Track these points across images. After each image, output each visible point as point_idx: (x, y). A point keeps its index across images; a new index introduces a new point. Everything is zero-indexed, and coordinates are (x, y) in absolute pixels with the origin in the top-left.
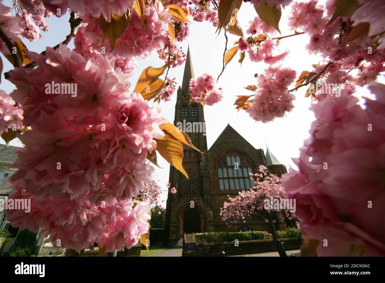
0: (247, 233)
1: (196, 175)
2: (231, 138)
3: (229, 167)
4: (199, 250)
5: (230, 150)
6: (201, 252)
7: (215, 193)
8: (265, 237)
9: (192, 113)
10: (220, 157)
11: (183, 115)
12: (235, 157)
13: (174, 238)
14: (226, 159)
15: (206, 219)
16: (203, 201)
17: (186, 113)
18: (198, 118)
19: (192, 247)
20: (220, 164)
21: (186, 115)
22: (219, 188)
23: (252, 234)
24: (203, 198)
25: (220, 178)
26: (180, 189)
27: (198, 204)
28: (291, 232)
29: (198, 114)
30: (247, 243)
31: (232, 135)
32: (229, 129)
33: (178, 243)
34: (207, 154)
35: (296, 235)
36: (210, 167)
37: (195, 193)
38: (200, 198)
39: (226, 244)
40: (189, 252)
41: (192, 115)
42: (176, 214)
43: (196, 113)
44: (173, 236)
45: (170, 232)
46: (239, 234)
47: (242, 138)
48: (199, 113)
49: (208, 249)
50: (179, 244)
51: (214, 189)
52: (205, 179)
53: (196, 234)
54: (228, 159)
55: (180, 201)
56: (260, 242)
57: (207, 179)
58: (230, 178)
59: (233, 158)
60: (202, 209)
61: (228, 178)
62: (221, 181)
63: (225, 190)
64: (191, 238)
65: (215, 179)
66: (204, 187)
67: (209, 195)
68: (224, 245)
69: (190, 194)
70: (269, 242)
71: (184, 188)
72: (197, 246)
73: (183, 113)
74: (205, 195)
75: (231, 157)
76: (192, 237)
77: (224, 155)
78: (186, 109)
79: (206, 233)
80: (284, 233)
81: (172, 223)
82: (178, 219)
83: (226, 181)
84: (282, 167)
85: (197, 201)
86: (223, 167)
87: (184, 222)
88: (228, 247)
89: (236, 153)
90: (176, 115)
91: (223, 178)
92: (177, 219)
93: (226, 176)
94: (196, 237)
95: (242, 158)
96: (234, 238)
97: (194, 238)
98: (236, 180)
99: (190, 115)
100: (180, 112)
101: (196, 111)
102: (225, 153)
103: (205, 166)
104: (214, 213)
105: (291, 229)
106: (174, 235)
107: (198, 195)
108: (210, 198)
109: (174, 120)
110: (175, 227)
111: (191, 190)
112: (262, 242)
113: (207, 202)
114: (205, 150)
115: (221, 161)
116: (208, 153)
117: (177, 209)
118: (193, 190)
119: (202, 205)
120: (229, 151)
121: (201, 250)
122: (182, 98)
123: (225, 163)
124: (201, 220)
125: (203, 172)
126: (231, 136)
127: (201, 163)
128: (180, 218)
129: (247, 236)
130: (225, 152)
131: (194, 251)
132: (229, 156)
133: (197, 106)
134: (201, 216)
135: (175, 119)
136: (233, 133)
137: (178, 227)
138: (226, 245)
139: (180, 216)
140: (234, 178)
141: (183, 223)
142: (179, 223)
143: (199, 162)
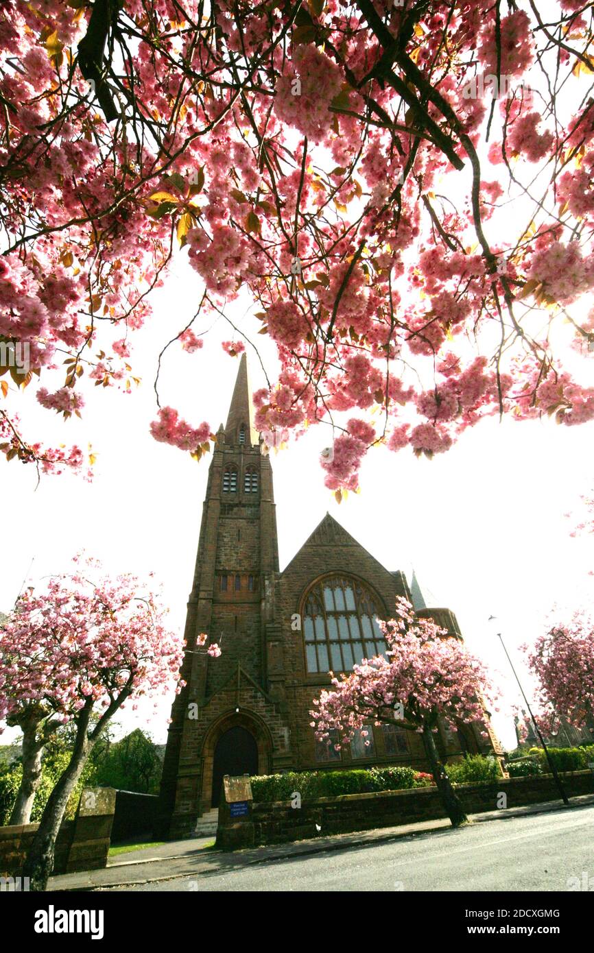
0: (373, 773)
1: (249, 636)
2: (333, 544)
3: (329, 613)
4: (262, 821)
5: (332, 573)
6: (263, 824)
7: (296, 682)
8: (416, 783)
9: (247, 484)
10: (308, 588)
11: (225, 489)
12: (343, 590)
13: (186, 811)
14: (321, 596)
15: (273, 750)
16: (267, 701)
17: (233, 484)
18: (260, 497)
19: (243, 813)
20: (309, 609)
21: (233, 489)
22: (305, 667)
23: (386, 775)
24: (267, 693)
25: (308, 643)
26: (208, 674)
27: (254, 711)
28: (473, 766)
29: (259, 487)
30: (377, 799)
31: (336, 537)
32: (330, 525)
33: (198, 826)
34: (278, 583)
35: (484, 772)
36: (284, 614)
37: (248, 680)
38: (259, 694)
39: (327, 801)
40: (236, 826)
41: (247, 490)
42: (195, 739)
43: (254, 485)
44: (183, 805)
45: (178, 793)
46: (354, 775)
47: (358, 546)
48: (263, 487)
49: (283, 818)
50: (199, 828)
51: (294, 670)
52: (271, 644)
53: (253, 778)
54: (327, 593)
55: (209, 702)
56: (404, 794)
57: (277, 643)
58: (332, 642)
59: (338, 591)
60: (263, 724)
61: (328, 642)
62: (310, 650)
63: (319, 672)
64: (241, 787)
65: (296, 644)
66: (269, 667)
67: (280, 686)
68: (319, 806)
69: (236, 683)
70: (427, 794)
71: (220, 669)
72: (255, 811)
73: (226, 483)
74: (272, 686)
75: (333, 590)
76: (244, 785)
77: (318, 586)
78: (233, 476)
79: (278, 776)
80: (458, 771)
81: (183, 767)
82: (200, 756)
83: (322, 649)
84: (448, 615)
85: (251, 703)
86: (315, 613)
87: (215, 762)
88: (329, 811)
89: (344, 580)
90: (209, 488)
91: (315, 643)
92: (198, 756)
93: (321, 636)
94: (252, 785)
95: (359, 592)
96: (343, 786)
97: (248, 787)
98: (346, 647)
99: (241, 489)
100: (218, 482)
101: (255, 482)
102: (321, 579)
103: (272, 611)
104: (292, 735)
105: (471, 758)
106: (186, 802)
107: (254, 686)
108: (284, 693)
109: (203, 499)
110: (191, 777)
111: (237, 672)
112: (408, 793)
113: (277, 704)
114: (273, 572)
115: (312, 599)
116: (280, 578)
117: (200, 725)
118: (241, 672)
119: (264, 713)
120: (330, 576)
121: (264, 820)
122: (226, 451)
123: (321, 605)
124: (260, 757)
125: (267, 625)
126: (332, 540)
127: (263, 604)
128: (206, 752)
129: (374, 781)
130: (319, 578)
131: (247, 824)
132: (329, 587)
133: (259, 471)
134: (261, 744)
135: (207, 497)
136: (337, 534)
137: (200, 777)
138: (324, 805)
139: (207, 746)
140: (340, 642)
141: (212, 766)
142: (202, 765)
143: (260, 603)
